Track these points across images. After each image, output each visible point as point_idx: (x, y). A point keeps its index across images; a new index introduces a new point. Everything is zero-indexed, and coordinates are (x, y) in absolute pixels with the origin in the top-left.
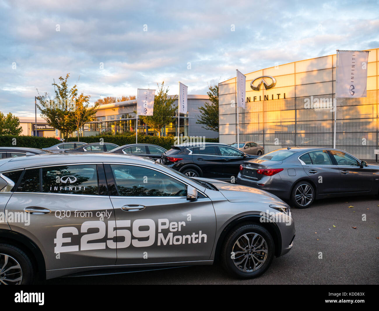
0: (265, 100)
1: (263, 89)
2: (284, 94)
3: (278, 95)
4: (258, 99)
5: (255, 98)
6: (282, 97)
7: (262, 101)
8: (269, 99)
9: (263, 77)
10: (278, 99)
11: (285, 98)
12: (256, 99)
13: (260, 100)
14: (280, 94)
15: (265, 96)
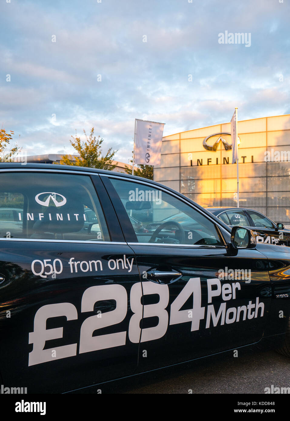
0: (224, 164)
1: (221, 150)
2: (252, 157)
3: (243, 158)
4: (214, 162)
5: (209, 160)
6: (248, 160)
7: (220, 165)
8: (229, 163)
9: (221, 134)
10: (244, 162)
11: (253, 162)
12: (211, 161)
13: (217, 164)
14: (246, 157)
15: (225, 158)
